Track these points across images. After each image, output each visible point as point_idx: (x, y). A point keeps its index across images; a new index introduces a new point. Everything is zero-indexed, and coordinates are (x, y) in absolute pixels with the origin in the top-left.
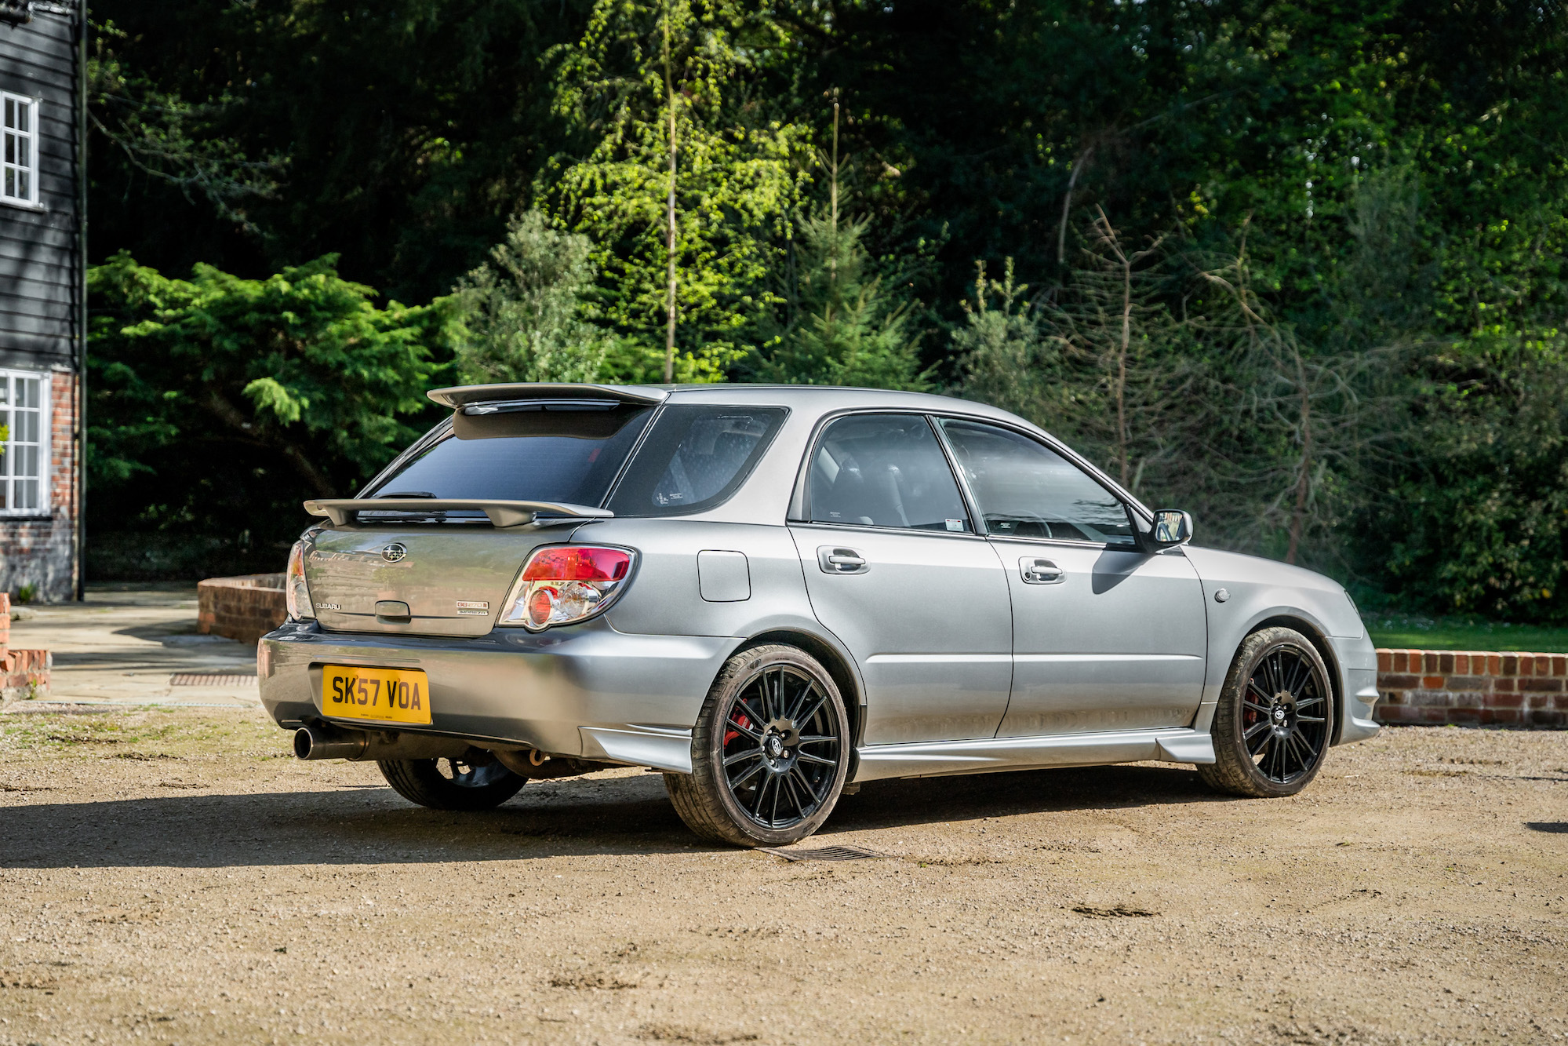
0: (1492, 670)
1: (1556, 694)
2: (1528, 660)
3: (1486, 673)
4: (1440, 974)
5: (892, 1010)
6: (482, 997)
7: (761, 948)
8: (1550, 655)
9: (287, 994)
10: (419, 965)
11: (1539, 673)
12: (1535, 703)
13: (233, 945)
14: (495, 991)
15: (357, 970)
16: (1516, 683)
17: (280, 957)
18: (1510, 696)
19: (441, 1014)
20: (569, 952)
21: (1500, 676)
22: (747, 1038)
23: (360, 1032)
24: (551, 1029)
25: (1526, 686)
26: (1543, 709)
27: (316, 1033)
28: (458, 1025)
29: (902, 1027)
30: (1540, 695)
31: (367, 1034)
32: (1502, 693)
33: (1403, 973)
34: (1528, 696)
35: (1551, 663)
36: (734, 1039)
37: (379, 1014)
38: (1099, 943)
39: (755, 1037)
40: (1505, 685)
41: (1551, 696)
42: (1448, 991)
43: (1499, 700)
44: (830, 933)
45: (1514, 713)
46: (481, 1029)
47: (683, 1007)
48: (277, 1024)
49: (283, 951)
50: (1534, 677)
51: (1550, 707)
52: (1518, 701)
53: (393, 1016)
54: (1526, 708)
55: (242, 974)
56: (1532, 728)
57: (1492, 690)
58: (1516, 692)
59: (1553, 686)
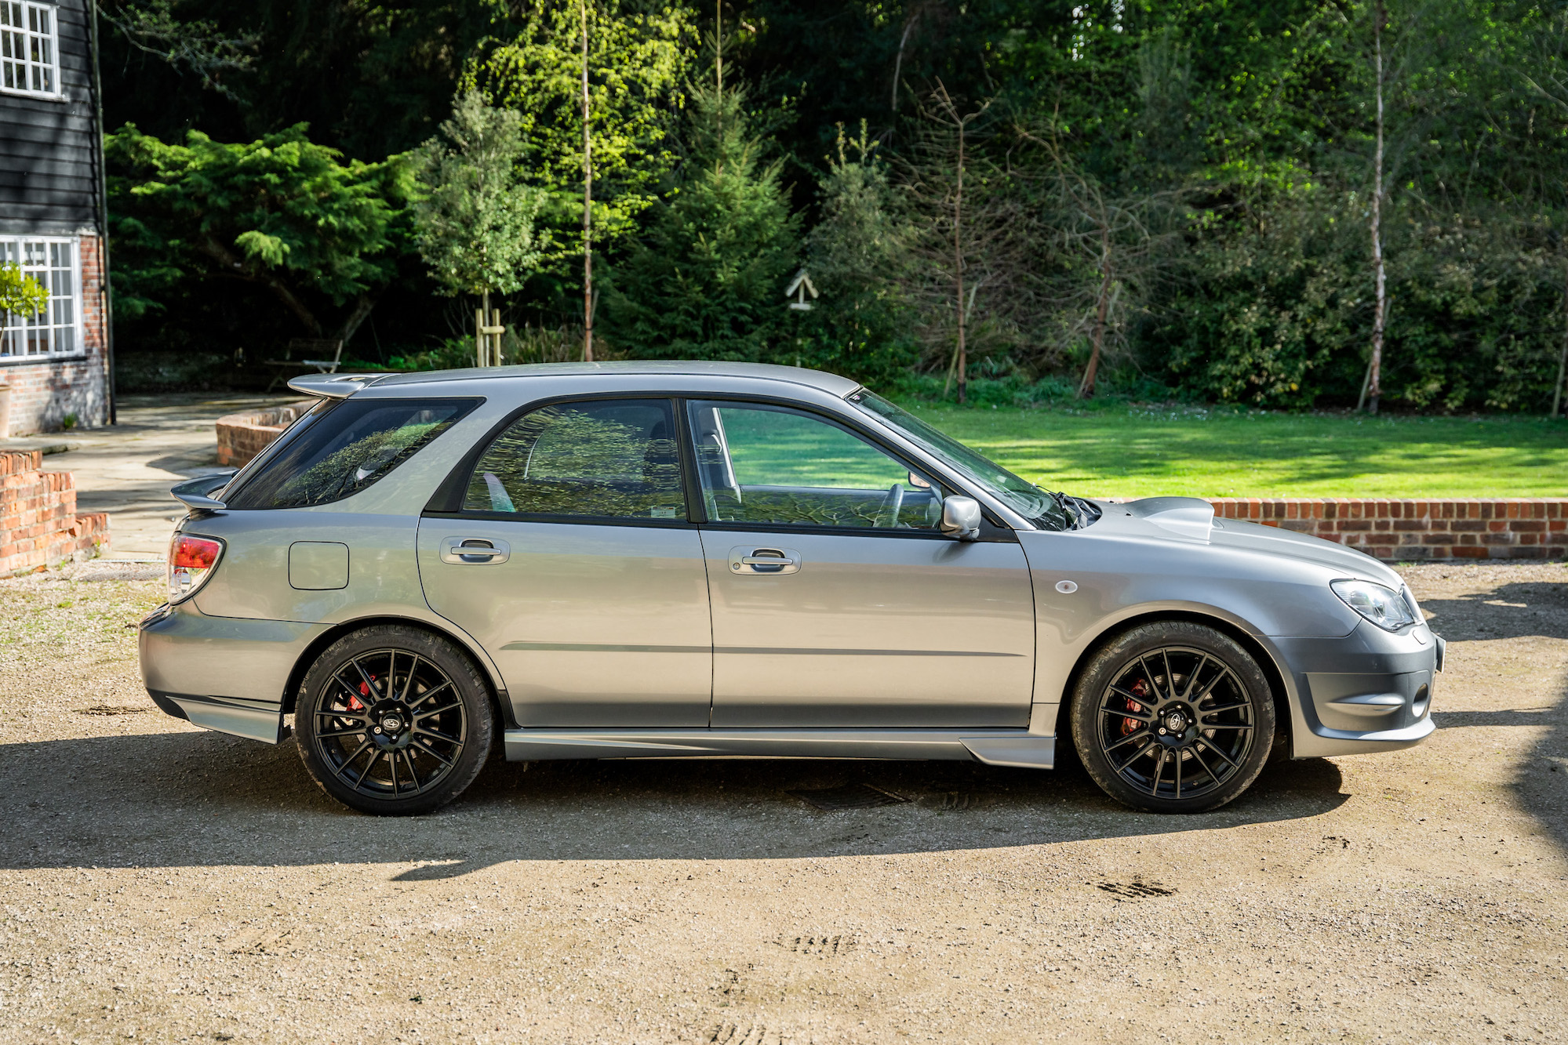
0: (1316, 515)
1: (1367, 532)
3: (1311, 517)
4: (1466, 987)
7: (847, 970)
8: (1362, 501)
11: (1354, 516)
16: (1335, 525)
18: (1330, 536)
21: (1323, 519)
25: (1343, 526)
32: (1324, 532)
33: (1434, 987)
34: (1345, 535)
35: (1363, 508)
40: (1327, 526)
41: (1363, 534)
42: (1491, 1023)
44: (901, 941)
50: (1350, 519)
51: (1362, 543)
52: (1337, 539)
57: (1316, 531)
58: (1335, 532)
59: (1365, 527)
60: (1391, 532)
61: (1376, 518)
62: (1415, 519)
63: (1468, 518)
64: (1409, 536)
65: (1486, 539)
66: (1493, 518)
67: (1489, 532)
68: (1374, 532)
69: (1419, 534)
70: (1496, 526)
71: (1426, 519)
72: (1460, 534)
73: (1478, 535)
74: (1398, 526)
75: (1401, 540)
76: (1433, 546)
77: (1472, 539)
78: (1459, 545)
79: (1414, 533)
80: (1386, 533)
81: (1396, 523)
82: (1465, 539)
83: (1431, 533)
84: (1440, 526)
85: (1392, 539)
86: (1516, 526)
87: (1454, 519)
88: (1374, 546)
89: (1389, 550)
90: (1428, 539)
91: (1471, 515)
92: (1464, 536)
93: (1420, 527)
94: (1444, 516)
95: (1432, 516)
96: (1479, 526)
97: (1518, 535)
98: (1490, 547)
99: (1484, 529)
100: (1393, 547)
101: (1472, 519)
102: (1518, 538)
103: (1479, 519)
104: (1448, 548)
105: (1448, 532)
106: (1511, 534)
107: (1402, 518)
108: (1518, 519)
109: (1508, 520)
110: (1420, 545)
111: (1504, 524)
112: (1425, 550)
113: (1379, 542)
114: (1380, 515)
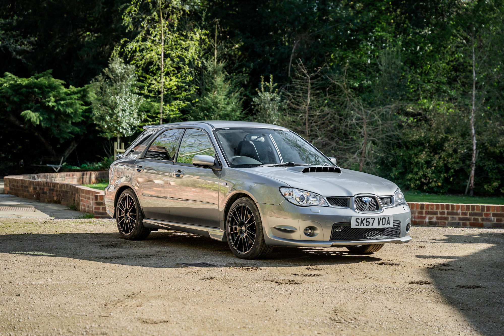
0: (417, 208)
1: (436, 216)
2: (428, 205)
3: (415, 209)
4: (385, 302)
5: (213, 313)
6: (82, 309)
7: (174, 294)
8: (435, 203)
9: (18, 309)
10: (63, 300)
11: (431, 209)
12: (430, 218)
13: (2, 294)
14: (87, 308)
15: (42, 301)
16: (424, 212)
17: (18, 297)
18: (422, 216)
19: (68, 315)
20: (113, 295)
21: (419, 210)
22: (165, 322)
23: (41, 320)
24: (103, 319)
25: (427, 213)
26: (432, 220)
27: (26, 321)
28: (73, 318)
29: (215, 318)
30: (431, 216)
31: (43, 321)
32: (420, 215)
34: (428, 216)
35: (435, 206)
36: (161, 322)
37: (47, 315)
38: (281, 292)
39: (168, 322)
40: (421, 213)
41: (435, 216)
42: (386, 307)
43: (419, 218)
45: (423, 221)
46: (80, 319)
47: (146, 312)
48: (13, 318)
49: (19, 295)
50: (430, 210)
51: (434, 220)
52: (425, 218)
53: (52, 315)
54: (427, 220)
55: (4, 303)
56: (429, 226)
57: (417, 214)
58: (424, 215)
59: (436, 213)
60: (446, 216)
61: (440, 210)
62: (455, 211)
63: (475, 211)
64: (453, 218)
65: (483, 220)
66: (485, 212)
67: (484, 217)
68: (439, 215)
69: (457, 217)
70: (487, 215)
71: (459, 211)
72: (472, 217)
73: (480, 218)
74: (448, 213)
75: (450, 219)
76: (462, 222)
77: (477, 220)
78: (472, 221)
79: (454, 216)
80: (444, 216)
81: (447, 212)
82: (475, 219)
83: (461, 216)
84: (465, 214)
85: (446, 219)
86: (494, 215)
87: (470, 212)
88: (439, 221)
89: (445, 223)
90: (460, 219)
91: (477, 210)
92: (474, 218)
93: (457, 214)
94: (466, 210)
95: (462, 210)
96: (480, 215)
97: (495, 218)
98: (484, 223)
99: (482, 216)
100: (446, 221)
101: (477, 212)
102: (495, 220)
103: (480, 212)
104: (468, 222)
105: (468, 216)
106: (493, 218)
107: (450, 210)
108: (495, 212)
109: (491, 212)
110: (457, 221)
111: (490, 214)
112: (459, 223)
113: (441, 219)
114: (441, 209)
